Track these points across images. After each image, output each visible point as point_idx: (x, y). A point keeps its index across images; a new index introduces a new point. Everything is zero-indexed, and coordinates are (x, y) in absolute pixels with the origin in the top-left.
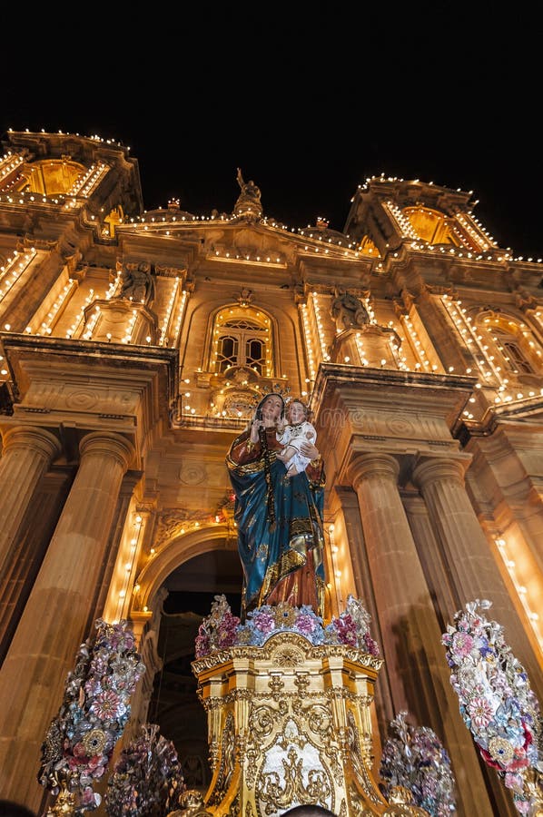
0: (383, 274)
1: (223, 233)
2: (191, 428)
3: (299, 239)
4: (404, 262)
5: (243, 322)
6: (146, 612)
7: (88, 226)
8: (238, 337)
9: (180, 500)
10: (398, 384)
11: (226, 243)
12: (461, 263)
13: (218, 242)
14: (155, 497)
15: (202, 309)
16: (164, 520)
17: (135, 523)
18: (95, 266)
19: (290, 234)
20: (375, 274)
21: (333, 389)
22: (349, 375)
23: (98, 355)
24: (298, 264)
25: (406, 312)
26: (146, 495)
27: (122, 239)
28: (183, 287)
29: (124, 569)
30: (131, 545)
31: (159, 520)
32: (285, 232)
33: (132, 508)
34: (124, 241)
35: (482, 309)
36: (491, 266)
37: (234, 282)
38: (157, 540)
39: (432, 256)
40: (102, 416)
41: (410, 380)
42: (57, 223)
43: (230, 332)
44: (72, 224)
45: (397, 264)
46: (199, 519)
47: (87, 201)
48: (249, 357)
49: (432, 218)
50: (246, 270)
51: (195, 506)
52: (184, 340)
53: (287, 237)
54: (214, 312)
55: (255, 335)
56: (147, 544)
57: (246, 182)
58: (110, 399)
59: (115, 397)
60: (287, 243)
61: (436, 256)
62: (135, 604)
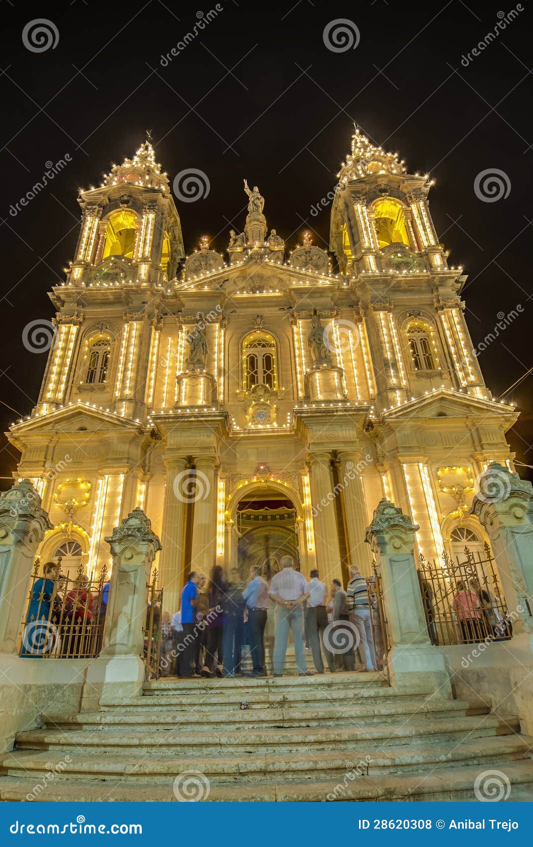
0: (348, 289)
1: (240, 272)
2: (238, 436)
3: (290, 271)
4: (359, 281)
5: (259, 341)
6: (231, 521)
7: (158, 291)
8: (256, 354)
9: (238, 470)
10: (330, 414)
11: (243, 277)
12: (397, 277)
13: (237, 277)
14: (227, 471)
15: (234, 337)
16: (232, 480)
17: (221, 485)
18: (166, 314)
19: (284, 267)
20: (341, 290)
21: (301, 419)
22: (307, 412)
23: (193, 419)
24: (290, 292)
25: (360, 320)
26: (223, 471)
27: (179, 295)
28: (221, 326)
29: (221, 505)
30: (221, 495)
31: (231, 481)
32: (280, 266)
33: (219, 479)
34: (181, 296)
35: (408, 315)
36: (419, 276)
37: (251, 310)
38: (231, 490)
39: (377, 276)
40: (201, 448)
41: (337, 411)
42: (141, 294)
43: (252, 351)
44: (149, 292)
45: (355, 283)
46: (246, 479)
47: (151, 263)
48: (265, 369)
49: (395, 205)
50: (258, 300)
51: (245, 472)
52: (226, 369)
53: (282, 269)
54: (241, 341)
55: (267, 350)
56: (227, 493)
57: (252, 189)
58: (202, 438)
59: (204, 436)
60: (283, 274)
61: (381, 276)
62: (227, 518)
